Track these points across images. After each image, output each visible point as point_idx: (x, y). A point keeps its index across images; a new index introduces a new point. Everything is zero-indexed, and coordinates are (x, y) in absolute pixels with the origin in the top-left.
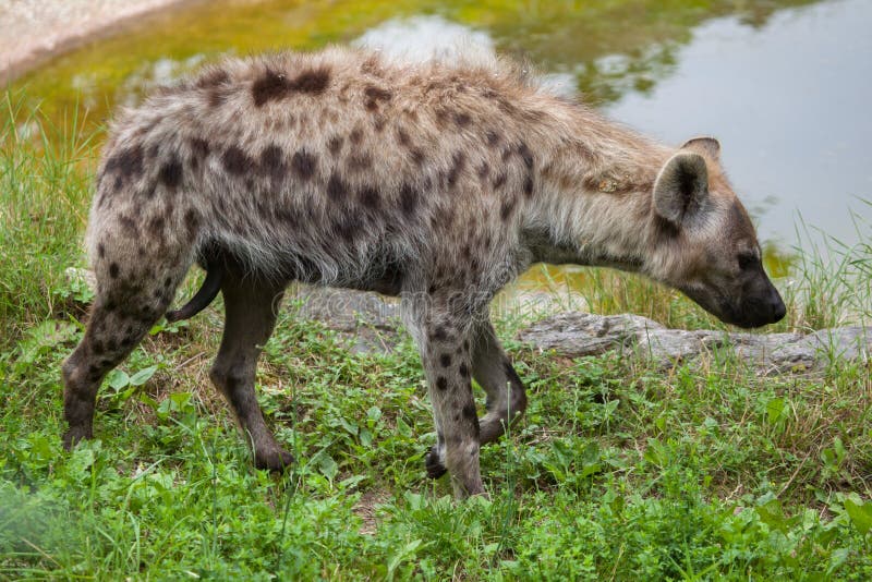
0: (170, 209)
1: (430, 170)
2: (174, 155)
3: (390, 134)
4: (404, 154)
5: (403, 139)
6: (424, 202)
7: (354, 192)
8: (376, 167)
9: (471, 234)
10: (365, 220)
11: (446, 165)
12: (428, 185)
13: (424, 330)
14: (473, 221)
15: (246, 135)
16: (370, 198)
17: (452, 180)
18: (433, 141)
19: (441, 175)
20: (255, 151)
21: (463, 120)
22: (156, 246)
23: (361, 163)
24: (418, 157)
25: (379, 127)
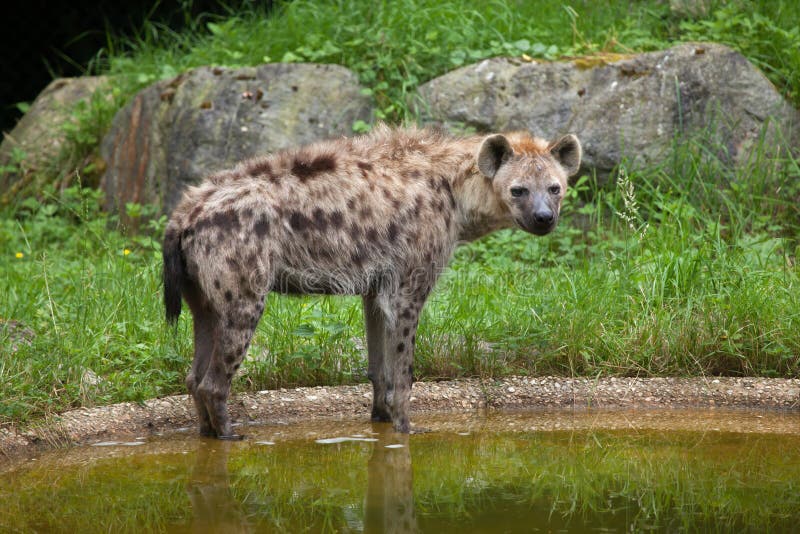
0: (260, 250)
1: (403, 211)
2: (264, 215)
3: (379, 193)
4: (389, 204)
5: (387, 194)
6: (402, 230)
7: (365, 233)
8: (375, 214)
9: (431, 245)
10: (370, 250)
11: (412, 205)
12: (403, 220)
13: (395, 312)
14: (432, 237)
15: (302, 203)
16: (372, 235)
17: (417, 213)
18: (402, 192)
19: (409, 212)
20: (309, 213)
21: (416, 174)
22: (253, 274)
23: (366, 213)
24: (397, 204)
25: (372, 188)
